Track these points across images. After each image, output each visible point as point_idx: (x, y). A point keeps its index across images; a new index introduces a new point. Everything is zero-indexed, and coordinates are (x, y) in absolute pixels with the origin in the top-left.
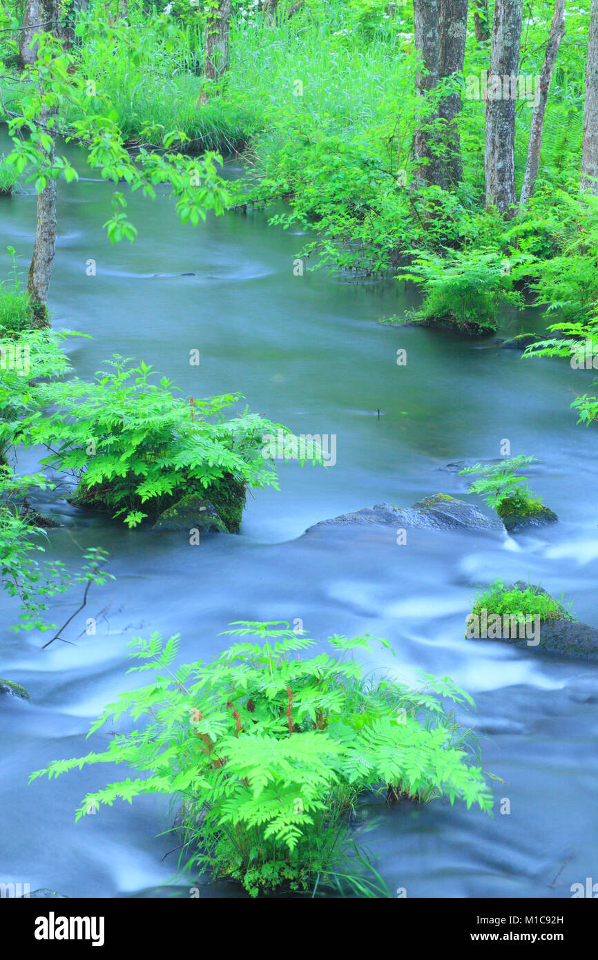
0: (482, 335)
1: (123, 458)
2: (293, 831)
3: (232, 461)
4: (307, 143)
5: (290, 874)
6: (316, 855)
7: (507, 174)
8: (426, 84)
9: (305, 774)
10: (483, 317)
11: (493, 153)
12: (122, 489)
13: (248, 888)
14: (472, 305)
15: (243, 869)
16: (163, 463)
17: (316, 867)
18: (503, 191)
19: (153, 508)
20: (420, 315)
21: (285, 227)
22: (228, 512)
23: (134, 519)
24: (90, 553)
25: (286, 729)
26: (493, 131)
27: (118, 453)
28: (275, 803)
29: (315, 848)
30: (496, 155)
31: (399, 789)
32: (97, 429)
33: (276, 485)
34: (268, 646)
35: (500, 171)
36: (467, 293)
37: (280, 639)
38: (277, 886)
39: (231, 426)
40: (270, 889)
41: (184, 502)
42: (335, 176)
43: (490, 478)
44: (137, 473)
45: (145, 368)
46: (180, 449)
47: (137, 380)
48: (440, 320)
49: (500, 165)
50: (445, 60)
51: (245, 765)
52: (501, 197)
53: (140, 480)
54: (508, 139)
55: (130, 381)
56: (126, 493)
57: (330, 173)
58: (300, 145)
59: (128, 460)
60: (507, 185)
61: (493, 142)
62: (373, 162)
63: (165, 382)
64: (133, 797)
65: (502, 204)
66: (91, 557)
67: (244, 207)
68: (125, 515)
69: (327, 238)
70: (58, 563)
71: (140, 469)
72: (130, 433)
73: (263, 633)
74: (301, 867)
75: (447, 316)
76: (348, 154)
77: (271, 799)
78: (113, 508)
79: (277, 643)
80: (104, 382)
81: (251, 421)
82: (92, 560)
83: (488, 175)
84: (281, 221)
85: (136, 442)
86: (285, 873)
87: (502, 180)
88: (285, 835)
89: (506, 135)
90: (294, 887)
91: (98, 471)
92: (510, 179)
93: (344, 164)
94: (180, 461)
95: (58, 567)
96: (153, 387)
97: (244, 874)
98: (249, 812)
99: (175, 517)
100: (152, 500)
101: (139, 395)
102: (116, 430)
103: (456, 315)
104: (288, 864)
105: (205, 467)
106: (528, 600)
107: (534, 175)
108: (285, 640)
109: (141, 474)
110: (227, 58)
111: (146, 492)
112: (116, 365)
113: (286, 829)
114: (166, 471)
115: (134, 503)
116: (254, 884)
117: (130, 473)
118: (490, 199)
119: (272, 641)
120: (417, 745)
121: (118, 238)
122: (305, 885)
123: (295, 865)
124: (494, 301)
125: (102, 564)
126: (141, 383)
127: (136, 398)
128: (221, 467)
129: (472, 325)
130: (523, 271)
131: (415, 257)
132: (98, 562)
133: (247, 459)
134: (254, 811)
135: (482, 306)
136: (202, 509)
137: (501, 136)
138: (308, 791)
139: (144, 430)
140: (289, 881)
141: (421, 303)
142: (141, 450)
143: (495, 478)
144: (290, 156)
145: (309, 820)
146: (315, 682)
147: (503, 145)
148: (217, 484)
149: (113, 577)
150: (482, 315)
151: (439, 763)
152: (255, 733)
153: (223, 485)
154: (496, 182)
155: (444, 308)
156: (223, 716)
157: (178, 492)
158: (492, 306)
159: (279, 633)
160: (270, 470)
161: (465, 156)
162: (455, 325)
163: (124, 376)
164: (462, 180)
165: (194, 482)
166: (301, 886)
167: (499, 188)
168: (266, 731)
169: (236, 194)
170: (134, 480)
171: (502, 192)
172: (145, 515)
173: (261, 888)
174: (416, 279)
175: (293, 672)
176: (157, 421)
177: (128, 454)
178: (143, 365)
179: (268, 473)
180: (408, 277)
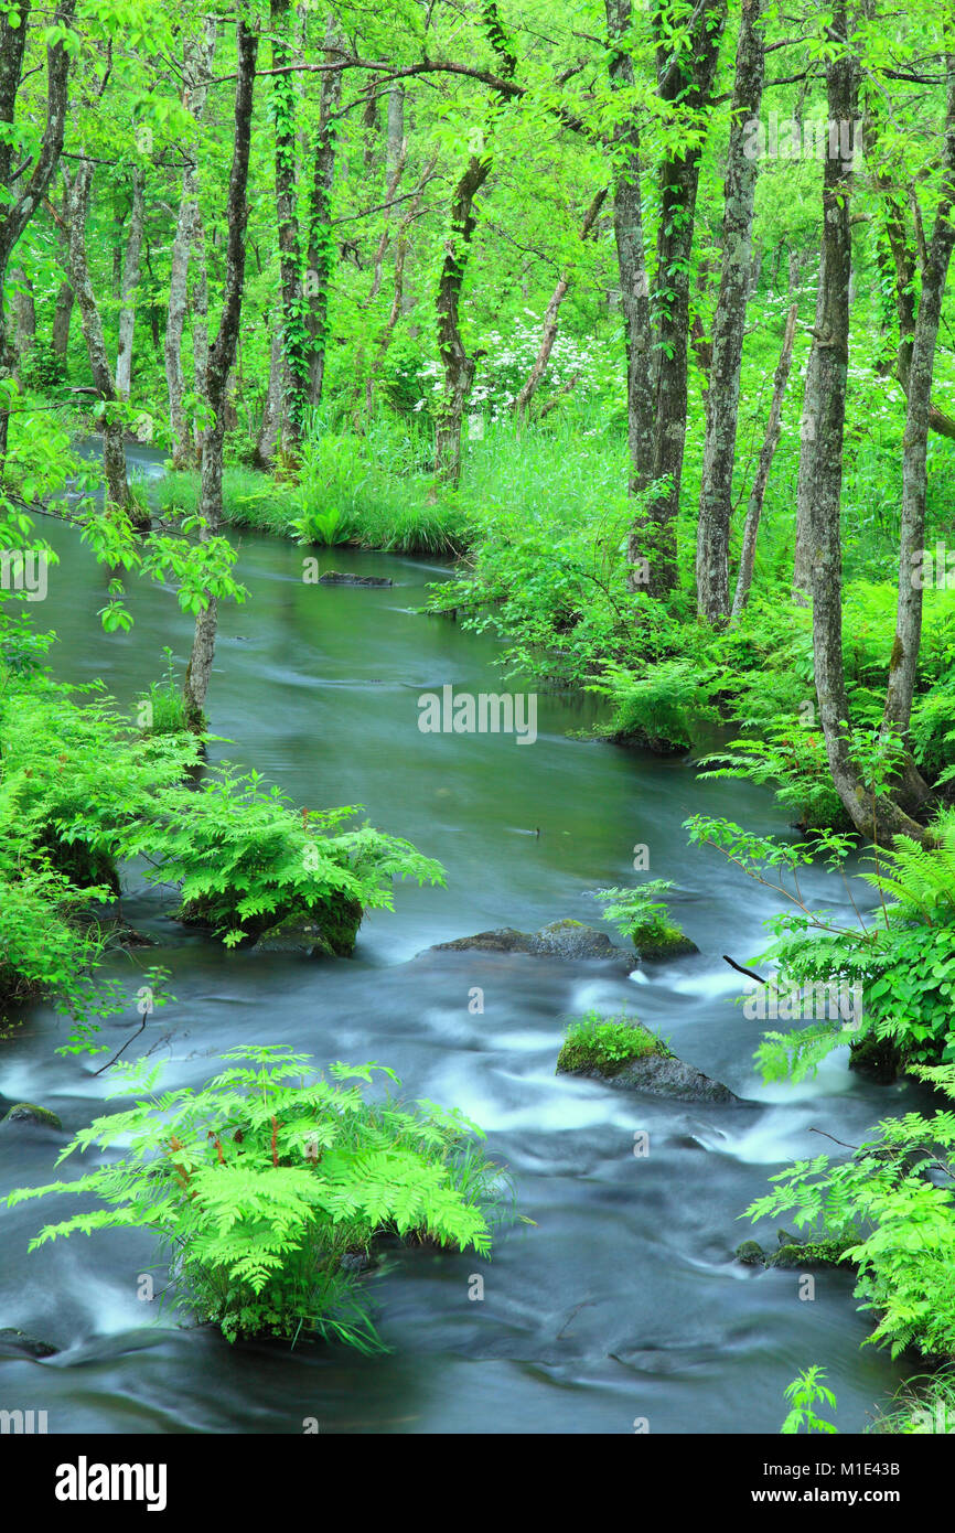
0: (673, 752)
1: (223, 872)
2: (261, 1273)
3: (341, 878)
4: (507, 544)
5: (274, 1319)
6: (301, 1298)
7: (720, 584)
8: (639, 486)
9: (277, 1210)
10: (676, 733)
11: (705, 560)
12: (224, 905)
13: (225, 1332)
14: (661, 720)
15: (222, 1313)
16: (267, 878)
17: (301, 1311)
18: (716, 601)
19: (255, 926)
20: (609, 729)
21: (478, 632)
22: (339, 933)
23: (233, 939)
24: (149, 972)
25: (270, 1163)
26: (706, 538)
27: (219, 867)
28: (246, 1241)
29: (299, 1291)
30: (709, 563)
31: (423, 1230)
32: (198, 840)
33: (389, 906)
34: (264, 1072)
35: (712, 579)
36: (660, 708)
37: (279, 1065)
38: (259, 1331)
39: (343, 841)
40: (251, 1334)
41: (289, 921)
42: (533, 580)
43: (626, 904)
44: (238, 888)
45: (256, 776)
46: (286, 864)
47: (247, 788)
48: (630, 736)
49: (713, 573)
50: (662, 462)
51: (217, 1200)
52: (713, 607)
53: (242, 895)
54: (722, 547)
55: (239, 789)
56: (227, 910)
57: (529, 576)
58: (499, 545)
59: (227, 875)
60: (720, 595)
61: (705, 548)
62: (574, 566)
63: (276, 791)
64: (93, 1230)
65: (714, 614)
66: (152, 976)
67: (454, 611)
68: (223, 935)
69: (522, 645)
70: (115, 981)
71: (242, 884)
72: (231, 845)
73: (261, 1058)
74: (286, 1311)
75: (639, 731)
76: (550, 557)
77: (242, 1237)
78: (214, 926)
79: (275, 1070)
80: (210, 789)
81: (367, 836)
82: (151, 979)
83: (700, 583)
84: (475, 625)
85: (238, 854)
86: (267, 1317)
87: (714, 589)
88: (253, 1276)
89: (720, 542)
90: (276, 1332)
91: (196, 885)
92: (723, 588)
93: (543, 568)
94: (283, 877)
95: (115, 987)
96: (263, 796)
97: (222, 1318)
98: (216, 1251)
99: (277, 937)
100: (253, 919)
101: (247, 803)
102: (218, 841)
103: (648, 730)
104: (272, 1308)
105: (310, 883)
106: (622, 1034)
107: (747, 585)
108: (284, 1066)
109: (243, 890)
110: (458, 456)
111: (247, 909)
112: (223, 772)
113: (253, 1271)
114: (272, 886)
115: (233, 921)
116: (231, 1328)
117: (230, 889)
118: (701, 610)
119: (269, 1067)
120: (410, 1184)
121: (112, 627)
122: (288, 1331)
123: (278, 1309)
124: (690, 717)
125: (163, 984)
126: (251, 790)
127: (245, 806)
128: (329, 884)
129: (663, 742)
130: (720, 685)
131: (604, 667)
132: (160, 981)
133: (359, 876)
134: (223, 1249)
135: (675, 721)
136: (307, 929)
137: (713, 543)
138: (280, 1228)
139: (246, 842)
140: (272, 1326)
141: (611, 716)
142: (244, 864)
143: (630, 904)
144: (488, 556)
145: (278, 1264)
146: (312, 1112)
147: (715, 552)
148: (328, 902)
149: (174, 998)
150: (673, 732)
151: (430, 1205)
152: (234, 1165)
153: (335, 904)
154: (708, 591)
155: (635, 722)
156: (204, 1145)
157: (282, 910)
158: (686, 722)
159: (277, 1058)
160: (386, 889)
161: (680, 561)
162: (646, 742)
163: (233, 783)
164: (675, 588)
165: (299, 899)
166: (284, 1333)
167: (712, 598)
168: (250, 1163)
169: (446, 597)
170: (234, 896)
171: (714, 601)
172: (246, 935)
173: (240, 1333)
174: (605, 691)
175: (286, 1101)
176: (262, 833)
177: (228, 868)
178: (254, 773)
179: (384, 893)
180: (595, 688)
